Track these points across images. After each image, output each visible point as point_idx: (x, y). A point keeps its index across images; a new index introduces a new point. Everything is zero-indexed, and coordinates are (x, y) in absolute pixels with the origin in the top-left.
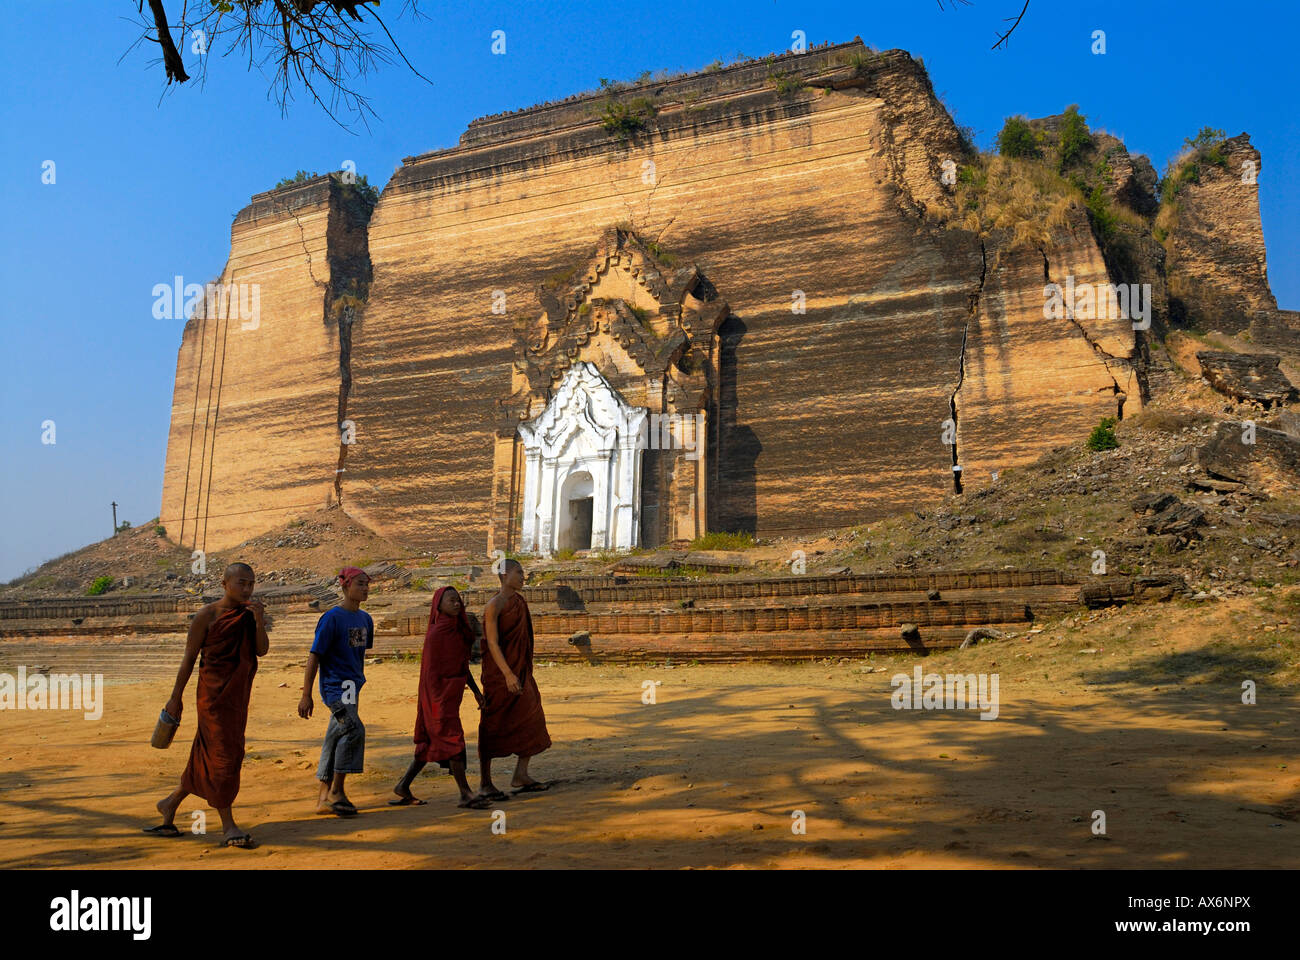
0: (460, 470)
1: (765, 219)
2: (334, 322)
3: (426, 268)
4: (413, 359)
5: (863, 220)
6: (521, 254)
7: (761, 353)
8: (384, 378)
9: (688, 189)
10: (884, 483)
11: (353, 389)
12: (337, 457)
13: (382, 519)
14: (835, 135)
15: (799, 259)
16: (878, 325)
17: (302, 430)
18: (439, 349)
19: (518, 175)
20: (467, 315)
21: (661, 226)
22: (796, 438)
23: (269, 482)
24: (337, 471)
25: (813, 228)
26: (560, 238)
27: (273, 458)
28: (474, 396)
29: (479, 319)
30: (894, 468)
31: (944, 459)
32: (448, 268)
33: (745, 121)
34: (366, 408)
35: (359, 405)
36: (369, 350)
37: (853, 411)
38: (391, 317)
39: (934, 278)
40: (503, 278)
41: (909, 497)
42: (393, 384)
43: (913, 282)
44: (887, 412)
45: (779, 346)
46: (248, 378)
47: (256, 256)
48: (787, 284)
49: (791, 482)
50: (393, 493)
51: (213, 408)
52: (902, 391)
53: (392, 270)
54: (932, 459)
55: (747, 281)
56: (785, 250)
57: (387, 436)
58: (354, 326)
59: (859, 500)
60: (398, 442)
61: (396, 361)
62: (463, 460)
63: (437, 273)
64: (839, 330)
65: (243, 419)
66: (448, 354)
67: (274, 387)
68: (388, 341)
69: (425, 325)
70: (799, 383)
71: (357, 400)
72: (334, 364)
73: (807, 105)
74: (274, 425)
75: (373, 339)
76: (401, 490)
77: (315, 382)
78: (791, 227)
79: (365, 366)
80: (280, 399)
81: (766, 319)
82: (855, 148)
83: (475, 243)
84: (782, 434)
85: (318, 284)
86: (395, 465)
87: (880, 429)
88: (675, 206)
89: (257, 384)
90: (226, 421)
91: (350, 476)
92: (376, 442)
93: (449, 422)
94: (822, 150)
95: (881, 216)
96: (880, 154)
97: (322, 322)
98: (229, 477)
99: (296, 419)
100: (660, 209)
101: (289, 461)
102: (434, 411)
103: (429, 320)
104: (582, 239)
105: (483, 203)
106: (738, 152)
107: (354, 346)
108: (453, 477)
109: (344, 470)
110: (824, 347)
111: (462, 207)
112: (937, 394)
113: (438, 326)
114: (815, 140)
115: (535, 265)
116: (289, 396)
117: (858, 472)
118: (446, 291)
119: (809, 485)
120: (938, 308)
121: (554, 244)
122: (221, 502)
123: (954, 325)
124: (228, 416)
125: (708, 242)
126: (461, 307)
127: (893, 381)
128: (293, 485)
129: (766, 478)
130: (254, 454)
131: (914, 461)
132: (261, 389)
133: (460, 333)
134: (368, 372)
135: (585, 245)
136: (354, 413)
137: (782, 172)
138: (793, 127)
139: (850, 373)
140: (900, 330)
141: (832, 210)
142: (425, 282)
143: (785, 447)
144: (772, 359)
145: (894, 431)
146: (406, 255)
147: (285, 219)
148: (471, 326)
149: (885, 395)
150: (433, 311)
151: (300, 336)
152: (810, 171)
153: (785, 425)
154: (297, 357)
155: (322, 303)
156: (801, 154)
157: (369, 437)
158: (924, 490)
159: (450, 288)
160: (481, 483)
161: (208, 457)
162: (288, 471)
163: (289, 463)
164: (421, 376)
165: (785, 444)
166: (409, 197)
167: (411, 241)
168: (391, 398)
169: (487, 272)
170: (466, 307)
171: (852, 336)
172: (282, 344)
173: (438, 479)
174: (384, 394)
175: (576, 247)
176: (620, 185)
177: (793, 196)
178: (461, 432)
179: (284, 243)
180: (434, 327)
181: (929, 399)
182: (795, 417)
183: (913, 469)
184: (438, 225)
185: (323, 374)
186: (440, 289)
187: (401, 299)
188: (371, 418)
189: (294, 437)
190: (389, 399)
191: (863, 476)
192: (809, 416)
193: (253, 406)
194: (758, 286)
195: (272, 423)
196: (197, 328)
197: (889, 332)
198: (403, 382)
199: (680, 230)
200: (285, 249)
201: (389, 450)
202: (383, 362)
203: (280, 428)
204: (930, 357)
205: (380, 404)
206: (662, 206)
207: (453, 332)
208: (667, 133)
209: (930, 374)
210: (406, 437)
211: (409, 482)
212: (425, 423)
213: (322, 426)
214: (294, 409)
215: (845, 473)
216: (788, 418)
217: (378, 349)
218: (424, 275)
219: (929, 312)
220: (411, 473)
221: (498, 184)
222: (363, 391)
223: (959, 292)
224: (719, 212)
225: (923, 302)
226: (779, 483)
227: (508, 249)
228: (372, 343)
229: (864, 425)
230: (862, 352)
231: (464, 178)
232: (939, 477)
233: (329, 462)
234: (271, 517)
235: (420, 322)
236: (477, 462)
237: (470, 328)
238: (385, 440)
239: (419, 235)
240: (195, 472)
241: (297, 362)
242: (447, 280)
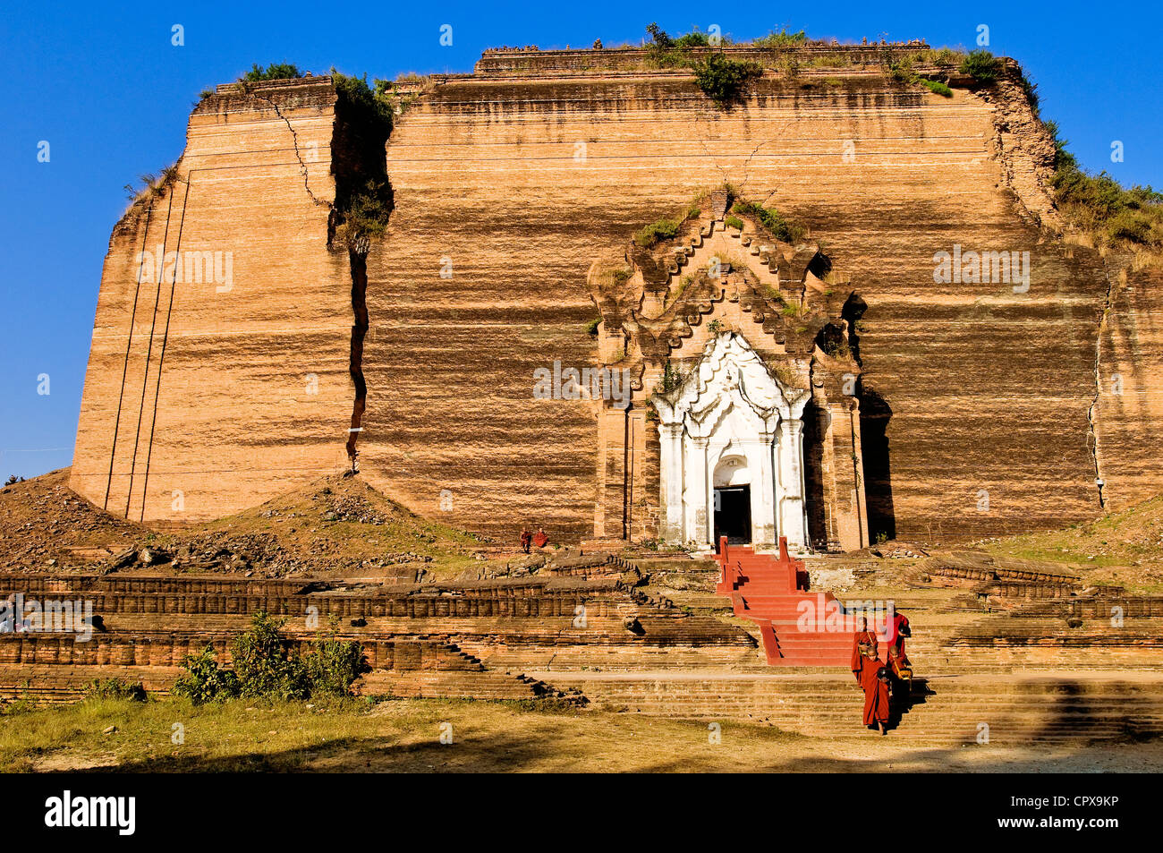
0: (524, 441)
1: (878, 206)
2: (340, 250)
3: (468, 202)
4: (455, 306)
5: (984, 221)
6: (591, 203)
7: (885, 345)
8: (414, 324)
9: (790, 161)
10: (1029, 491)
11: (371, 332)
12: (350, 413)
13: (419, 493)
14: (948, 132)
15: (919, 252)
16: (1008, 330)
17: (296, 375)
18: (488, 298)
19: (584, 115)
20: (525, 263)
21: (762, 197)
22: (930, 438)
23: (247, 436)
24: (350, 430)
25: (931, 222)
26: (640, 191)
27: (254, 406)
28: (540, 357)
29: (542, 269)
30: (1038, 477)
31: (1088, 472)
32: (498, 206)
33: (851, 102)
34: (391, 357)
35: (381, 352)
36: (392, 289)
37: (990, 415)
38: (422, 253)
39: (1061, 289)
40: (571, 227)
41: (1055, 508)
42: (428, 332)
43: (1041, 290)
44: (1023, 419)
45: (906, 339)
46: (214, 305)
47: (225, 157)
48: (908, 276)
49: (930, 483)
50: (432, 462)
51: (159, 334)
52: (1039, 399)
53: (421, 199)
54: (1074, 470)
55: (865, 268)
56: (904, 241)
57: (422, 394)
58: (369, 258)
59: (1004, 508)
60: (438, 402)
61: (431, 305)
62: (528, 430)
63: (483, 211)
64: (969, 330)
65: (207, 355)
66: (503, 305)
67: (253, 319)
68: (419, 280)
69: (469, 268)
70: (930, 381)
71: (377, 346)
72: (345, 300)
73: (918, 97)
74: (254, 366)
75: (396, 276)
76: (443, 459)
77: (314, 319)
78: (908, 218)
79: (386, 307)
80: (263, 335)
81: (889, 310)
82: (970, 149)
83: (532, 183)
84: (916, 432)
85: (317, 203)
86: (435, 429)
87: (1020, 436)
88: (776, 177)
89: (228, 313)
90: (179, 354)
91: (369, 438)
92: (407, 399)
93: (507, 383)
94: (936, 145)
95: (1001, 220)
96: (994, 159)
97: (325, 248)
98: (182, 425)
99: (287, 361)
100: (759, 178)
101: (276, 412)
102: (488, 369)
103: (474, 263)
104: (668, 197)
105: (540, 139)
106: (844, 132)
107: (369, 281)
108: (516, 448)
109: (361, 429)
110: (953, 345)
111: (515, 140)
112: (1074, 405)
113: (487, 271)
114: (928, 132)
115: (611, 218)
116: (276, 332)
117: (1000, 478)
118: (496, 233)
119: (950, 488)
120: (1068, 320)
121: (634, 198)
122: (172, 457)
123: (1087, 339)
124: (181, 348)
125: (817, 221)
126: (516, 254)
127: (1030, 388)
128: (283, 442)
129: (902, 478)
130: (224, 399)
131: (1057, 472)
132: (233, 320)
133: (518, 282)
134: (392, 315)
135: (672, 204)
136: (375, 362)
137: (893, 161)
138: (903, 117)
139: (983, 375)
140: (1031, 337)
141: (950, 207)
142: (467, 219)
143: (919, 446)
144: (899, 352)
145: (1034, 439)
146: (441, 185)
147: (268, 119)
148: (531, 275)
149: (1020, 402)
150: (480, 253)
151: (290, 261)
152: (921, 164)
153: (917, 423)
154: (288, 286)
155: (326, 225)
156: (914, 145)
157: (396, 392)
158: (1070, 501)
159: (501, 230)
160: (554, 460)
161: (150, 398)
162: (276, 424)
163: (277, 415)
164: (467, 326)
165: (920, 443)
166: (443, 118)
167: (446, 168)
168: (426, 349)
169: (549, 218)
170: (523, 254)
171: (982, 338)
172: (264, 268)
173: (495, 451)
174: (415, 342)
175: (661, 205)
176: (711, 145)
177: (908, 187)
178: (525, 397)
179: (269, 147)
180: (482, 272)
181: (1067, 410)
182: (928, 416)
183: (1057, 479)
184: (482, 155)
185: (328, 311)
186: (487, 230)
187: (435, 234)
188: (398, 370)
189: (284, 383)
190: (423, 350)
191: (1006, 483)
192: (943, 416)
193: (220, 340)
194: (876, 274)
195: (252, 363)
196: (135, 234)
197: (1019, 337)
198: (442, 332)
199: (784, 204)
200: (268, 154)
201: (426, 410)
202: (412, 305)
203: (263, 371)
204: (1065, 368)
205: (412, 354)
206: (761, 175)
207: (508, 280)
208: (764, 100)
209: (1066, 385)
210: (448, 397)
211: (454, 450)
212: (474, 383)
213: (328, 373)
214: (285, 349)
215: (988, 478)
216: (921, 416)
217: (405, 289)
218: (465, 210)
219: (1059, 323)
220: (458, 439)
221: (560, 122)
222: (385, 337)
223: (1087, 306)
224: (827, 191)
225: (1052, 312)
226: (915, 484)
227: (573, 195)
228: (396, 281)
229: (1003, 430)
230: (993, 355)
231: (516, 108)
232: (1084, 490)
233: (337, 418)
234: (249, 480)
235: (462, 263)
236: (547, 434)
237: (530, 278)
238: (419, 397)
239: (457, 163)
240: (130, 416)
241: (288, 292)
242: (497, 220)
